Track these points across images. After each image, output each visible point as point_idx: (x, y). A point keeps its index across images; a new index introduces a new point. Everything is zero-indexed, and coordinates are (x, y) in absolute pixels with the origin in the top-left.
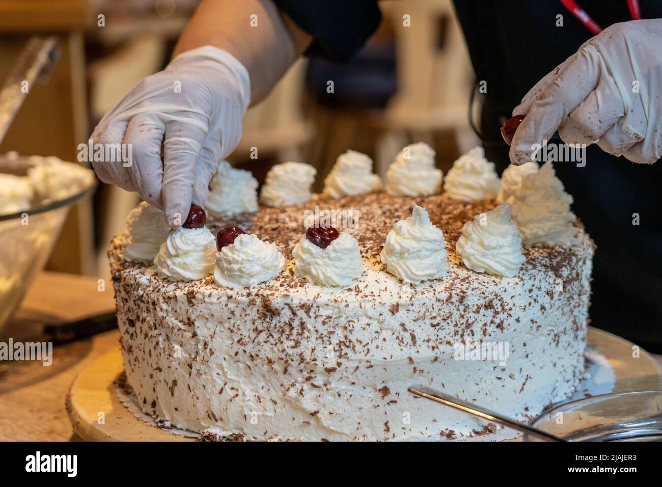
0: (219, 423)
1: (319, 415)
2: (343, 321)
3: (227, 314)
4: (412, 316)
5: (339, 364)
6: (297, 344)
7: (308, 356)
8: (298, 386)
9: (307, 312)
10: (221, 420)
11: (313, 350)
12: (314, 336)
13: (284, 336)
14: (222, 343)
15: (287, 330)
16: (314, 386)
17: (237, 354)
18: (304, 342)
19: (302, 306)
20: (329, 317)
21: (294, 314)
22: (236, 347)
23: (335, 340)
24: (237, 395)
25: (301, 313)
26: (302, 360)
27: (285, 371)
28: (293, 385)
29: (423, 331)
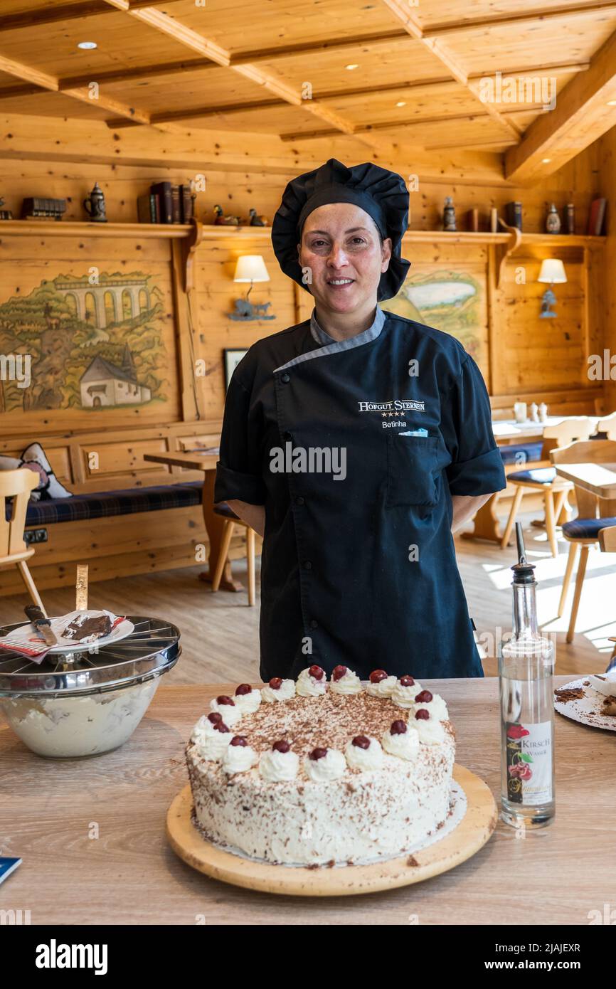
0: (320, 856)
1: (379, 841)
2: (387, 788)
3: (325, 796)
4: (416, 776)
5: (388, 811)
6: (366, 805)
7: (372, 811)
8: (367, 828)
9: (370, 786)
10: (321, 854)
11: (375, 807)
12: (374, 799)
13: (359, 802)
14: (322, 813)
15: (360, 799)
16: (376, 826)
17: (332, 817)
18: (369, 803)
19: (367, 785)
20: (380, 787)
21: (364, 789)
22: (332, 813)
23: (385, 798)
24: (331, 840)
25: (367, 788)
26: (370, 813)
27: (360, 821)
28: (364, 827)
29: (422, 783)
